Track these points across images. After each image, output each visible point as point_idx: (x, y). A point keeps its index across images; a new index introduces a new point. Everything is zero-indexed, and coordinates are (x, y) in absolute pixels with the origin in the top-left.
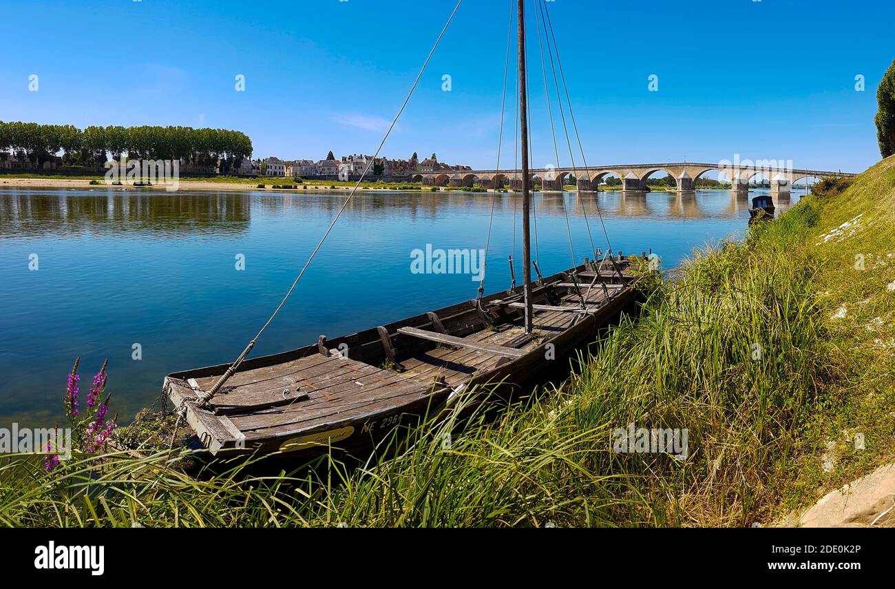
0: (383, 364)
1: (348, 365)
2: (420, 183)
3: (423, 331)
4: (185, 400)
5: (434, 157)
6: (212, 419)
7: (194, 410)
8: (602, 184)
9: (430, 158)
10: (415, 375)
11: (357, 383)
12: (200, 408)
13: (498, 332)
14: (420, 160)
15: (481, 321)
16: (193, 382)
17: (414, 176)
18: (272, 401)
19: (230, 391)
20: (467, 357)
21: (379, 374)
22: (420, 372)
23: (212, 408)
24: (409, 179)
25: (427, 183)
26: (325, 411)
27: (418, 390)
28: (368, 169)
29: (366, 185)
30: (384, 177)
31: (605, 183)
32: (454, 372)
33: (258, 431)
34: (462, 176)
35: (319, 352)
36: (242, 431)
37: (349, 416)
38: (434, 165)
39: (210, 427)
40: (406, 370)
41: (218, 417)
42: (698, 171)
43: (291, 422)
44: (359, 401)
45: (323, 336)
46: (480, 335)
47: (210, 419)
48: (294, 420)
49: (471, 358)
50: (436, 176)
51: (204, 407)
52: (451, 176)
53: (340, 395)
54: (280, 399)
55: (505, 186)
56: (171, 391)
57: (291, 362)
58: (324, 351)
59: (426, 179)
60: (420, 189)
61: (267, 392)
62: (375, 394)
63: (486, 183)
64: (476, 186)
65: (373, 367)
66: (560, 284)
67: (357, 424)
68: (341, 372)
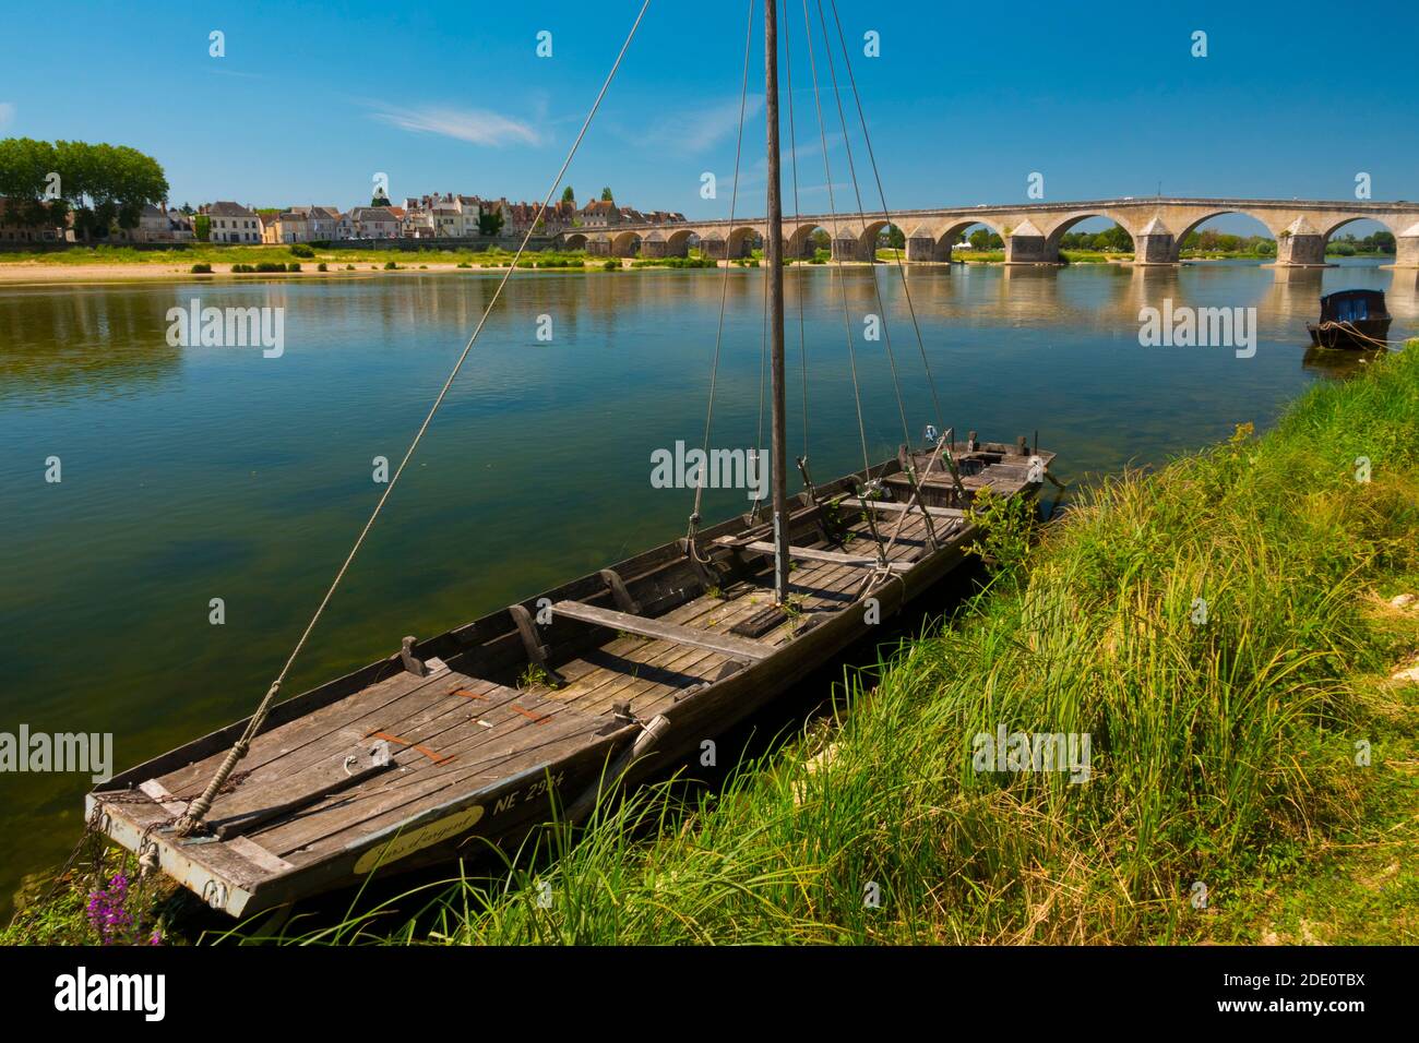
0: (524, 676)
1: (462, 689)
2: (582, 252)
3: (594, 609)
4: (149, 830)
5: (607, 195)
6: (216, 850)
7: (175, 844)
8: (961, 245)
9: (599, 199)
10: (583, 692)
11: (481, 722)
12: (185, 836)
13: (728, 599)
14: (581, 202)
15: (696, 579)
16: (153, 788)
17: (567, 237)
18: (326, 785)
19: (238, 784)
20: (671, 654)
21: (518, 701)
22: (591, 685)
23: (210, 829)
24: (557, 243)
25: (596, 250)
26: (431, 785)
27: (588, 728)
28: (466, 222)
29: (464, 258)
30: (504, 240)
31: (968, 244)
32: (648, 684)
33: (311, 848)
34: (666, 235)
35: (404, 669)
36: (281, 856)
37: (473, 787)
38: (607, 210)
39: (218, 866)
40: (567, 684)
41: (227, 843)
42: (1189, 217)
43: (369, 815)
44: (487, 757)
45: (410, 639)
46: (694, 608)
47: (212, 853)
48: (373, 812)
49: (678, 655)
50: (614, 236)
51: (194, 833)
52: (644, 235)
53: (454, 749)
54: (341, 778)
55: (754, 252)
56: (109, 820)
57: (350, 699)
58: (414, 665)
59: (596, 243)
60: (582, 265)
61: (314, 768)
62: (514, 742)
63: (715, 246)
64: (695, 256)
65: (506, 688)
66: (846, 503)
67: (487, 801)
68: (451, 704)
